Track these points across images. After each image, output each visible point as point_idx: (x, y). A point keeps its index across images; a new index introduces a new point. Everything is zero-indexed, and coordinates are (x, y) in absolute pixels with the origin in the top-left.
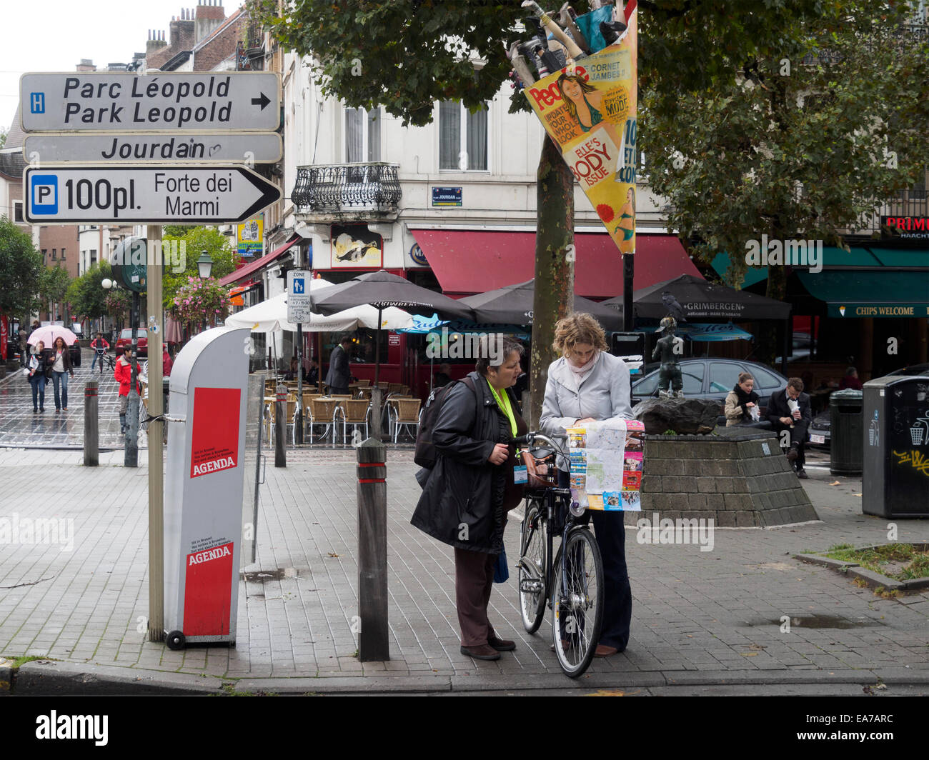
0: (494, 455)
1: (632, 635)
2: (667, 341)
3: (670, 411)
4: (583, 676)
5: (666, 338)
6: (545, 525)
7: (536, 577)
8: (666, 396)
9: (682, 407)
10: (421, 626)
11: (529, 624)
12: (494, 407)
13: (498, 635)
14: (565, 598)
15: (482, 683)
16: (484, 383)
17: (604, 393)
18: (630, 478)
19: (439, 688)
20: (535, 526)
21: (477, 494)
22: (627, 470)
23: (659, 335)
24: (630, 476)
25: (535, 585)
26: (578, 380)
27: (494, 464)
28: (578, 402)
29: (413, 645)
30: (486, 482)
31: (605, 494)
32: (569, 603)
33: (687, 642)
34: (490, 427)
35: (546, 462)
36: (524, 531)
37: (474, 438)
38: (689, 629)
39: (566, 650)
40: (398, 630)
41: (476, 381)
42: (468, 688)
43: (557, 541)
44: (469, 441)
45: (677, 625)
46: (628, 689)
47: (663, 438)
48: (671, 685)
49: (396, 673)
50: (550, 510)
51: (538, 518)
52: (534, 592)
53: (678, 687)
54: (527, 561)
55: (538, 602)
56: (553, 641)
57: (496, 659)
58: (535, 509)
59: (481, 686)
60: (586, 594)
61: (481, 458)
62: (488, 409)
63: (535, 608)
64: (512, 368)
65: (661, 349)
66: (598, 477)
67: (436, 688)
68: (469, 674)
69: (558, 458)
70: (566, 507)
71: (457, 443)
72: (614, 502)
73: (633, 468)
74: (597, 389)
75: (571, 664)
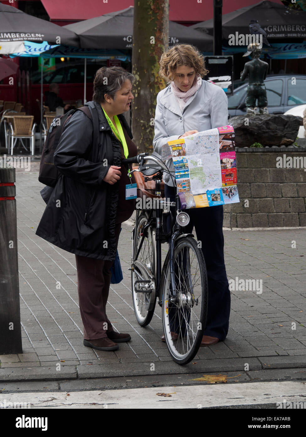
0: (108, 176)
1: (230, 325)
2: (254, 64)
3: (257, 126)
4: (190, 363)
5: (253, 61)
6: (154, 233)
7: (147, 279)
8: (253, 113)
9: (267, 123)
10: (47, 322)
11: (142, 318)
12: (109, 133)
13: (116, 329)
14: (174, 297)
15: (104, 371)
16: (100, 111)
17: (205, 117)
18: (227, 175)
19: (67, 377)
20: (145, 235)
21: (93, 209)
22: (224, 169)
23: (247, 59)
24: (227, 173)
25: (147, 285)
26: (183, 105)
27: (108, 184)
28: (182, 124)
29: (42, 339)
30: (101, 199)
31: (208, 192)
32: (177, 301)
33: (279, 330)
34: (105, 151)
35: (155, 178)
36: (135, 238)
37: (91, 160)
38: (279, 320)
39: (175, 340)
40: (28, 326)
41: (92, 109)
42: (92, 376)
43: (165, 247)
44: (87, 163)
45: (270, 316)
46: (229, 373)
47: (251, 150)
48: (266, 369)
49: (29, 364)
50: (158, 220)
51: (147, 227)
52: (146, 292)
53: (272, 371)
54: (139, 264)
55: (149, 300)
56: (164, 333)
57: (115, 350)
58: (144, 219)
59: (103, 373)
60: (192, 293)
61: (97, 178)
62: (103, 135)
63: (146, 306)
64: (126, 94)
65: (248, 71)
66: (200, 179)
67: (65, 377)
68: (91, 363)
69: (165, 175)
70: (172, 218)
71: (77, 165)
72: (216, 198)
73: (229, 166)
74: (199, 113)
75: (180, 353)
